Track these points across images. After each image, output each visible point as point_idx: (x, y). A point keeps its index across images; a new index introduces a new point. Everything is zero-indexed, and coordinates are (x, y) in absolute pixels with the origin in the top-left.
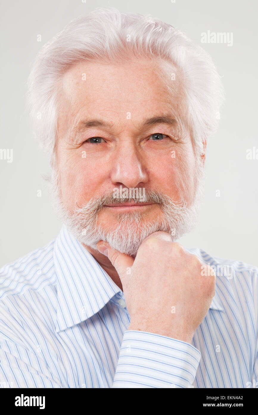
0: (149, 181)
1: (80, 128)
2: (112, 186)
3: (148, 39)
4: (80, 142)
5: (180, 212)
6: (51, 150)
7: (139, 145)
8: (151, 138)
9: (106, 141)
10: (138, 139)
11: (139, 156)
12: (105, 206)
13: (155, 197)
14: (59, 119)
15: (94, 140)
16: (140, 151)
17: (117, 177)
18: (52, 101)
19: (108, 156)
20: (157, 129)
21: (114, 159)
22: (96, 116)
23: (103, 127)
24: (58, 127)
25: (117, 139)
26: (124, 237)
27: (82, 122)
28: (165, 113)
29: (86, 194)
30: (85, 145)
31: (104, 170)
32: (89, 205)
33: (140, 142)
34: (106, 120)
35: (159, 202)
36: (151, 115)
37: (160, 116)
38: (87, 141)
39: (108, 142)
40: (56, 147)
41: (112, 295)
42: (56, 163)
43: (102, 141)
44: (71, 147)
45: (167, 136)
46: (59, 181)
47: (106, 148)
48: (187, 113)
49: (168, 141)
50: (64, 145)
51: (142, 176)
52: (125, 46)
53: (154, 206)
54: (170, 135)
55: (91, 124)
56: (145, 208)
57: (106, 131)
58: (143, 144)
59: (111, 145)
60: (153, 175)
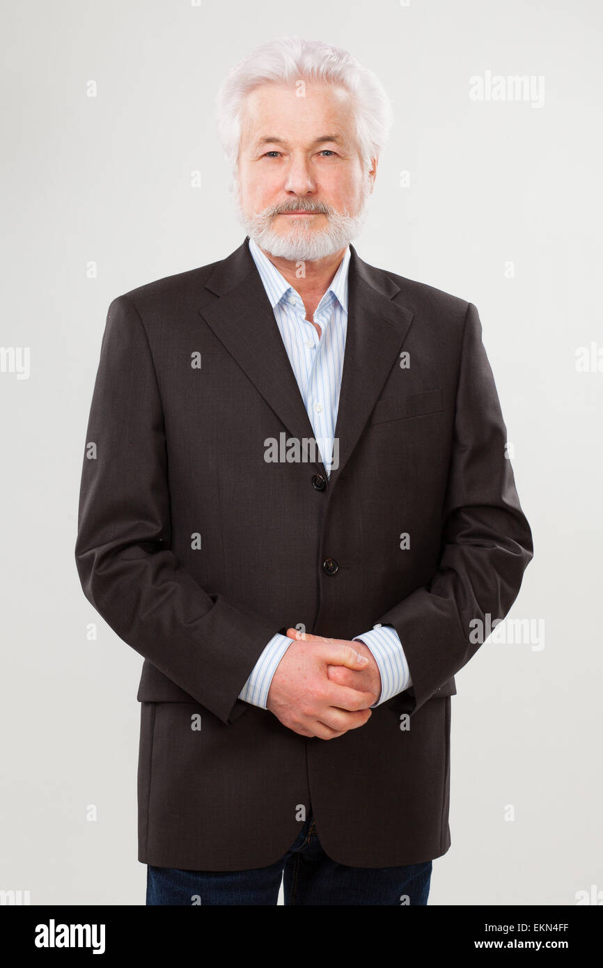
0: (317, 192)
1: (260, 143)
2: (285, 193)
3: (321, 69)
4: (260, 154)
5: (343, 222)
6: (235, 161)
7: (311, 160)
8: (322, 154)
9: (282, 155)
10: (310, 154)
11: (308, 168)
12: (279, 214)
13: (321, 207)
14: (242, 134)
15: (272, 154)
16: (310, 164)
17: (289, 186)
18: (237, 117)
19: (284, 167)
20: (327, 146)
21: (288, 170)
22: (274, 134)
23: (279, 144)
24: (241, 141)
25: (291, 154)
26: (295, 242)
27: (262, 139)
28: (333, 133)
29: (264, 202)
30: (264, 158)
31: (278, 182)
32: (267, 211)
33: (312, 156)
34: (282, 137)
35: (324, 211)
36: (321, 135)
37: (329, 135)
38: (265, 155)
39: (284, 156)
40: (238, 158)
41: (284, 291)
42: (237, 174)
43: (279, 155)
44: (252, 159)
45: (335, 153)
46: (240, 190)
47: (281, 162)
48: (356, 133)
49: (336, 156)
50: (247, 156)
51: (311, 186)
52: (301, 73)
53: (320, 215)
54: (338, 152)
55: (269, 140)
56: (312, 216)
57: (281, 146)
58: (314, 159)
59: (286, 158)
60: (320, 187)
